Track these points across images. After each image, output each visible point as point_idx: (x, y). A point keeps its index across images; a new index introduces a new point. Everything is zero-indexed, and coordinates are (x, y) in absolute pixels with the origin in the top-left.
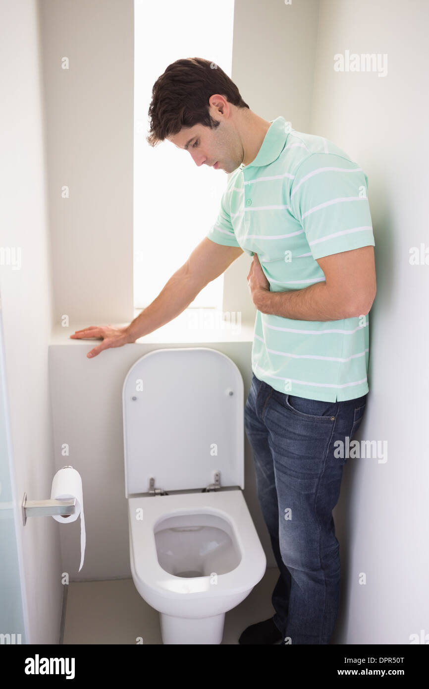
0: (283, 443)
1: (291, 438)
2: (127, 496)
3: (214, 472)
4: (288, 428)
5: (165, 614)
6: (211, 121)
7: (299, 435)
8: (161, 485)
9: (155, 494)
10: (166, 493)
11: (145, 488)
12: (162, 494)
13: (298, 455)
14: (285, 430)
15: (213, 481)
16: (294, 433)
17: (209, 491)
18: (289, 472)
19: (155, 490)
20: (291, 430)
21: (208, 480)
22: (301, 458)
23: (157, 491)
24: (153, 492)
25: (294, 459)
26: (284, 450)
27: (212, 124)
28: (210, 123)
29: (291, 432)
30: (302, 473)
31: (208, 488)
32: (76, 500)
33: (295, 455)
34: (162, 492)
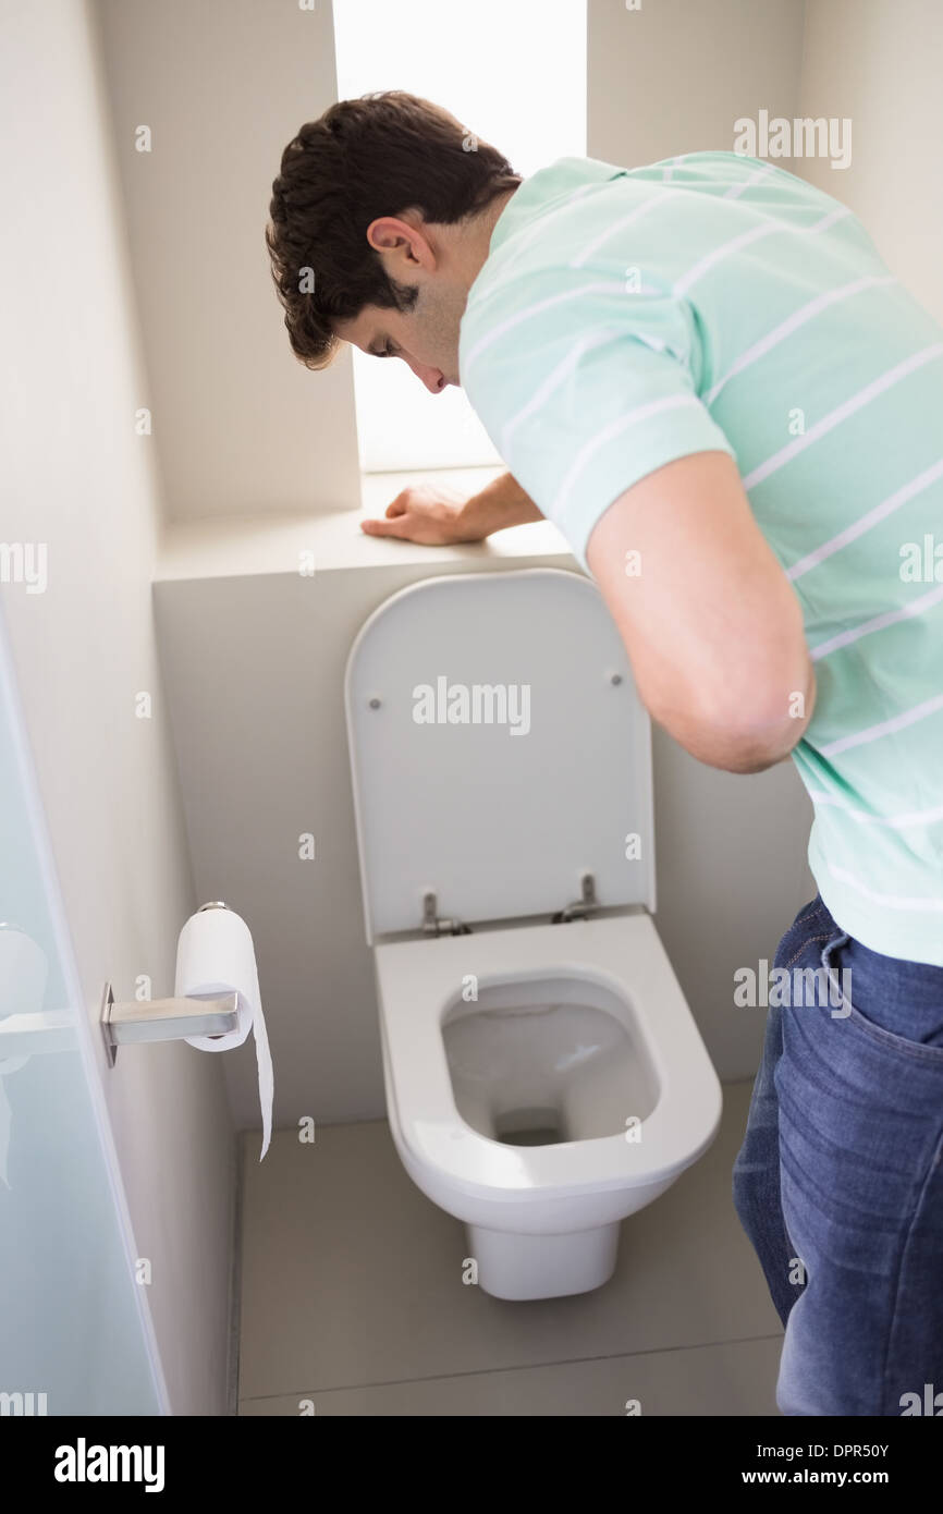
0: (797, 1088)
1: (816, 1082)
2: (369, 942)
3: (582, 873)
4: (816, 1047)
5: (483, 1228)
6: (395, 292)
7: (843, 1082)
8: (453, 908)
9: (438, 933)
10: (464, 930)
11: (414, 916)
12: (455, 932)
13: (831, 1144)
14: (812, 1049)
15: (578, 893)
16: (832, 1072)
17: (569, 919)
18: (805, 1184)
19: (437, 921)
20: (823, 1052)
21: (568, 894)
22: (839, 1155)
23: (444, 925)
24: (436, 927)
25: (819, 1150)
26: (798, 1109)
27: (399, 300)
28: (394, 299)
29: (822, 1063)
30: (838, 1204)
31: (567, 912)
32: (240, 996)
33: (823, 1142)
34: (456, 925)
